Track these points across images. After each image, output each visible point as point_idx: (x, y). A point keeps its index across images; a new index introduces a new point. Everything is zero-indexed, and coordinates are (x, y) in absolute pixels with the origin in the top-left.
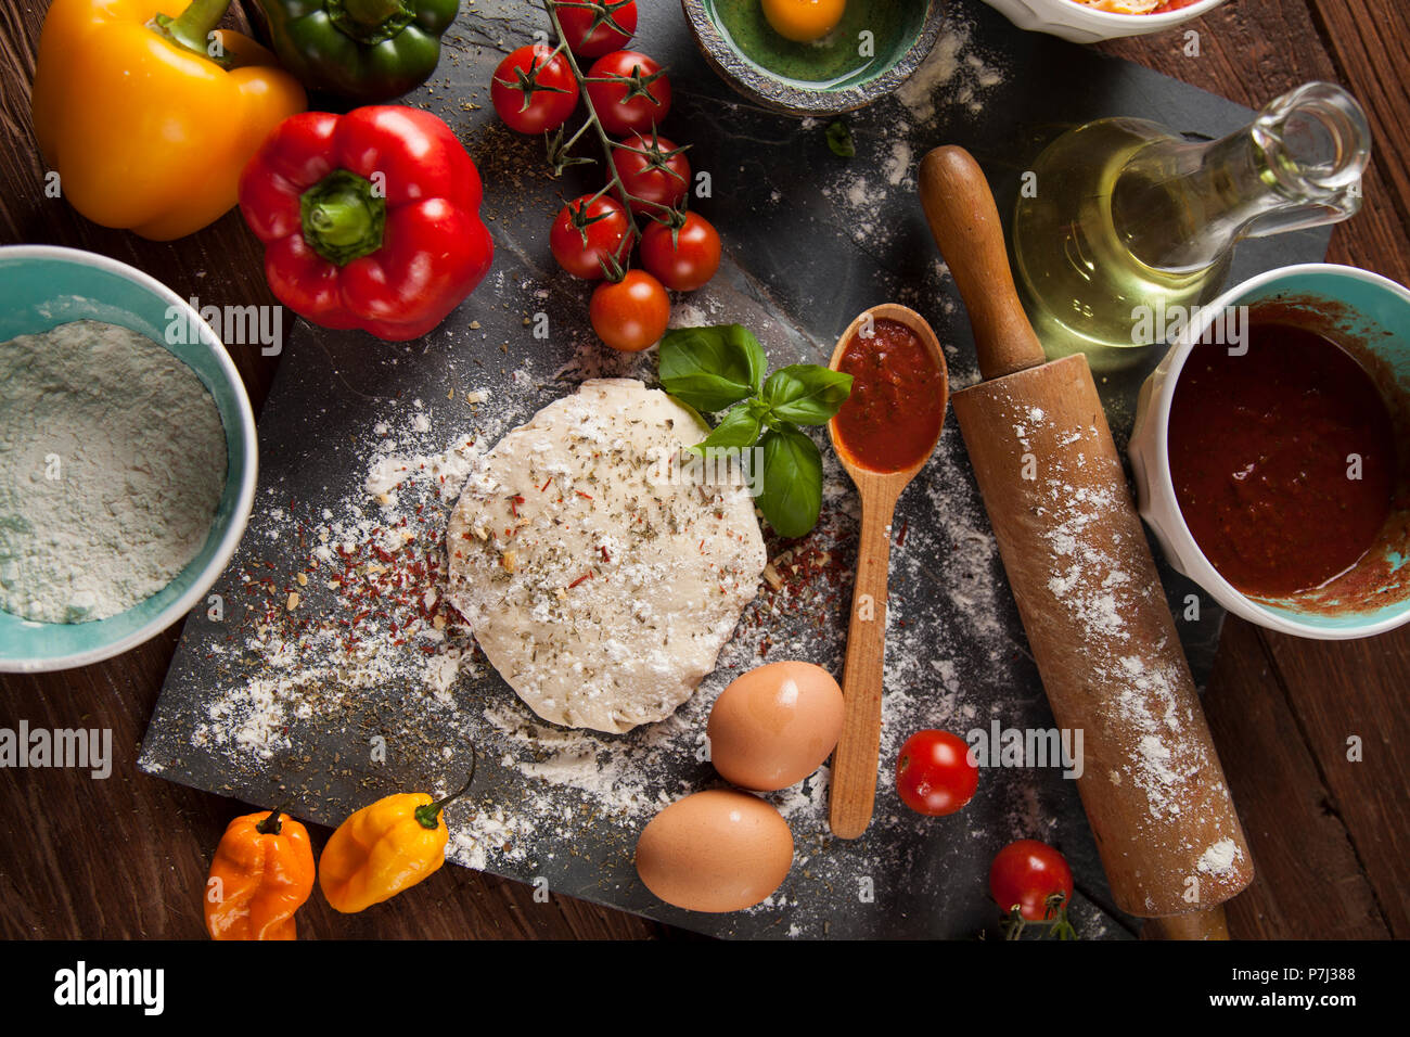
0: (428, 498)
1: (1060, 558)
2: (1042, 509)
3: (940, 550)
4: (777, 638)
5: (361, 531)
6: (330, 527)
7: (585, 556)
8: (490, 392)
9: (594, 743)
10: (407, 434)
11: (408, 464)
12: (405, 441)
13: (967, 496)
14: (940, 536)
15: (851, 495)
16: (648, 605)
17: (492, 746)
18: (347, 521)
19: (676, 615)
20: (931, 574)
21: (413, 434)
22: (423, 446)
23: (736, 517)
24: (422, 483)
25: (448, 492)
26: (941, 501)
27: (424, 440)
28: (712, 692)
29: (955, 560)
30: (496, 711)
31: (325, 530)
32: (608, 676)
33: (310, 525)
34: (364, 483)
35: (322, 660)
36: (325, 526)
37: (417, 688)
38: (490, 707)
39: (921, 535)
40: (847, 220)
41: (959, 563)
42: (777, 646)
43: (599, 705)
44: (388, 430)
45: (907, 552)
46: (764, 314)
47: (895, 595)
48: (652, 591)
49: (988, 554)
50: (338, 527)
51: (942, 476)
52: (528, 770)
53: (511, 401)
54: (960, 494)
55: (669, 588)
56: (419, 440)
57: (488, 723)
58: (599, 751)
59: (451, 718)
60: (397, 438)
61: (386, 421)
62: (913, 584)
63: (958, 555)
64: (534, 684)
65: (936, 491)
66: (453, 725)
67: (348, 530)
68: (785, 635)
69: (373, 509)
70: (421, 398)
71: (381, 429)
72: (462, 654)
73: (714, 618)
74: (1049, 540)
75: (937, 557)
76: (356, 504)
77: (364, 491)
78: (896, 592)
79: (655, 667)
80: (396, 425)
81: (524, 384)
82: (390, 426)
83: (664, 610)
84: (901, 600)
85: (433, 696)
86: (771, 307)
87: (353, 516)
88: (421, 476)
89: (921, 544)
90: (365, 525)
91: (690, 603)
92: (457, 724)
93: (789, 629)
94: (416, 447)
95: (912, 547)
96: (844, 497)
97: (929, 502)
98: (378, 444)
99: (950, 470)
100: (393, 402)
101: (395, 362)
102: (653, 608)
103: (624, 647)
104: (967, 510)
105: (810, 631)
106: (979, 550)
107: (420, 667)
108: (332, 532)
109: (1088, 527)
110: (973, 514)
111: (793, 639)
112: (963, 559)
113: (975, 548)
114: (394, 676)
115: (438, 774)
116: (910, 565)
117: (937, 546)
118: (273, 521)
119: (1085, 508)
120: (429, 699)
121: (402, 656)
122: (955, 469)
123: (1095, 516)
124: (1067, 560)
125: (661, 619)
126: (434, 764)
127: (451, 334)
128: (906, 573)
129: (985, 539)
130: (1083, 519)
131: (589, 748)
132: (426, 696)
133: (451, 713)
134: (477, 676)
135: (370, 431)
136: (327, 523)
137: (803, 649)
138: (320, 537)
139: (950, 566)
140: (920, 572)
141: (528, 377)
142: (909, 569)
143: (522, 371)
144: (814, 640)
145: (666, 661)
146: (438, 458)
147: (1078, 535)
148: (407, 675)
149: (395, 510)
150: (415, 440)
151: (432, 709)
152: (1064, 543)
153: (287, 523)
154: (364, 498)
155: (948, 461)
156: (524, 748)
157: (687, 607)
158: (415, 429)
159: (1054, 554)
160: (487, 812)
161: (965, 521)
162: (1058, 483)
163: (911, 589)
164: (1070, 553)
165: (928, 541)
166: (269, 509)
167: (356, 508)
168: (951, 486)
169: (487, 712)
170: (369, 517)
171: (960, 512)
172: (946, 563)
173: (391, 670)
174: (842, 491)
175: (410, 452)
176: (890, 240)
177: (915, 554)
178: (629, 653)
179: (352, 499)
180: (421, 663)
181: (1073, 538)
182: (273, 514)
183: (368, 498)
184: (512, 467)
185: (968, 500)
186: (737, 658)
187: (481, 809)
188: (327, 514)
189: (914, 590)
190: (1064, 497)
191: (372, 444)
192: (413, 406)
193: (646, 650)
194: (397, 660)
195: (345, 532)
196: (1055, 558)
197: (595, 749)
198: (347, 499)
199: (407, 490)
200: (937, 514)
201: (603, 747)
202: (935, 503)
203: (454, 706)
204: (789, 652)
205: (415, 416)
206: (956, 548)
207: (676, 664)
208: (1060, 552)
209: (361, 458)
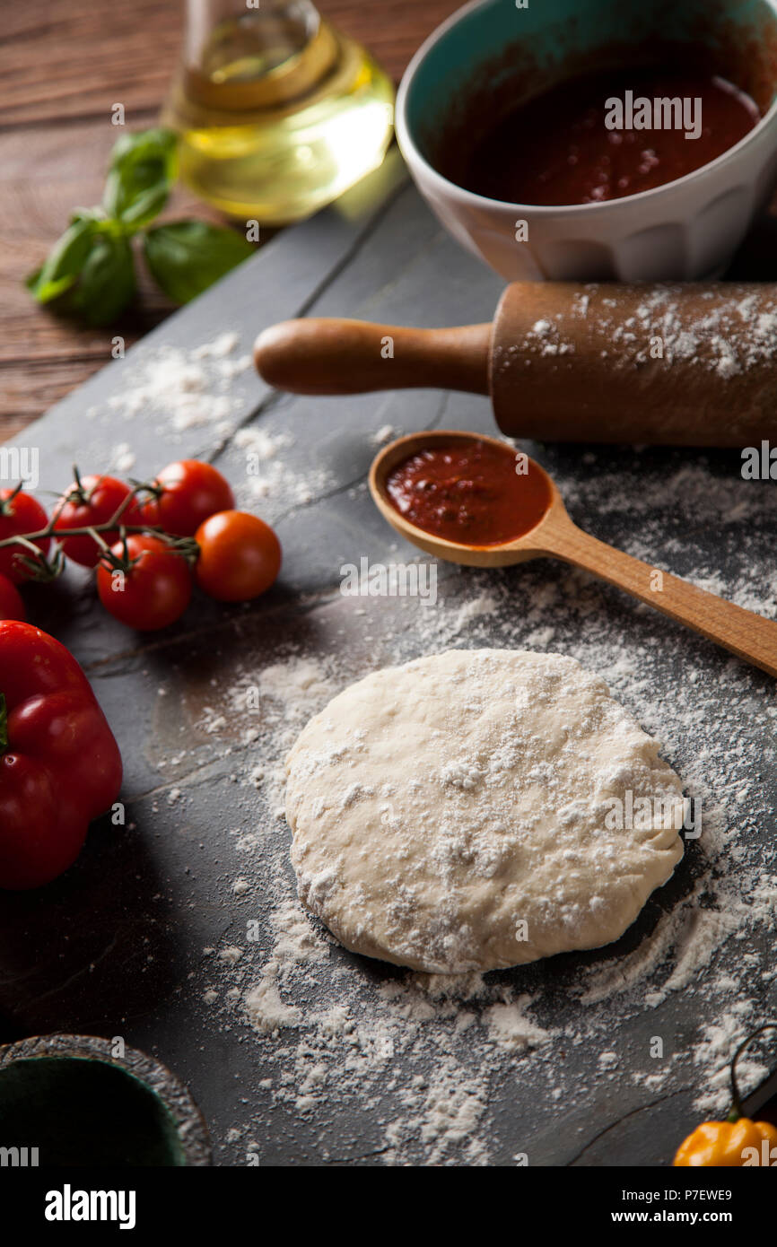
0: (313, 977)
1: (697, 354)
2: (639, 355)
3: (670, 517)
4: (673, 692)
5: (306, 1056)
6: (282, 1086)
7: (451, 798)
8: (241, 878)
9: (684, 906)
10: (232, 973)
11: (264, 984)
12: (239, 978)
13: (628, 477)
14: (656, 513)
15: (561, 581)
16: (542, 764)
17: (626, 1009)
18: (286, 1067)
19: (569, 743)
20: (693, 534)
21: (236, 967)
22: (255, 961)
23: (502, 660)
24: (294, 976)
25: (320, 952)
26: (619, 502)
27: (249, 958)
28: (697, 772)
29: (692, 506)
30: (588, 989)
31: (281, 1093)
32: (596, 831)
33: (267, 1105)
34: (256, 1034)
35: (422, 1151)
36: (277, 1090)
37: (514, 1062)
38: (581, 995)
39: (644, 530)
40: (282, 502)
41: (696, 503)
42: (683, 695)
43: (626, 852)
44: (216, 990)
45: (655, 548)
46: (329, 607)
47: (695, 571)
48: (528, 754)
49: (702, 475)
50: (287, 1077)
51: (594, 493)
52: (675, 981)
53: (264, 862)
54: (623, 483)
55: (534, 737)
56: (247, 963)
57: (597, 1004)
58: (696, 902)
59: (569, 1040)
60: (231, 983)
61: (206, 989)
62: (693, 552)
63: (686, 502)
64: (564, 908)
65: (606, 504)
66: (577, 1042)
67: (297, 1068)
68: (675, 683)
69: (289, 1034)
70: (205, 946)
71: (211, 995)
72: (503, 1002)
73: (600, 719)
74: (675, 359)
75: (676, 521)
76: (273, 1051)
77: (265, 1037)
78: (690, 570)
79: (611, 778)
80: (216, 980)
81: (255, 843)
82: (214, 986)
83: (555, 752)
84: (702, 567)
85: (532, 1049)
86: (325, 598)
87: (285, 1057)
88: (285, 976)
89: (654, 533)
90: (302, 1048)
91: (564, 727)
92: (579, 1036)
93: (670, 678)
94: (251, 969)
95: (652, 542)
96: (561, 587)
97: (615, 515)
98: (224, 1005)
99: (592, 486)
100: (191, 975)
101: (150, 958)
102: (547, 761)
103: (572, 804)
104: (644, 483)
105: (684, 660)
106: (694, 484)
107: (491, 1051)
108: (288, 1085)
109: (679, 316)
110: (651, 477)
111: (684, 677)
112: (693, 501)
113: (688, 485)
114: (485, 1080)
115: (627, 1075)
116: (671, 549)
117: (665, 520)
118: (237, 1143)
119: (658, 313)
120: (533, 1054)
121: (470, 1064)
122: (593, 481)
123: (673, 307)
124: (703, 349)
125: (564, 759)
126: (611, 1077)
127: (159, 896)
128: (678, 554)
129: (684, 474)
130: (668, 318)
131: (688, 911)
132: (529, 1057)
133: (561, 1038)
134: (538, 996)
135: (205, 1007)
136: (275, 1087)
137: (701, 671)
138: (286, 1099)
139: (693, 513)
140: (684, 542)
141: (249, 837)
142: (675, 550)
143: (240, 842)
144: (697, 659)
145: (611, 766)
146: (275, 951)
147: (682, 327)
148: (492, 1067)
149: (304, 1013)
150: (243, 968)
151: (548, 1055)
152: (686, 344)
153: (249, 1131)
154: (272, 1040)
155: (581, 485)
156: (648, 978)
157: (566, 731)
158: (232, 962)
159: (690, 359)
160: (700, 1041)
161: (654, 487)
162: (620, 329)
163: (697, 554)
164: (696, 342)
165: (654, 525)
166: (222, 1142)
167: (278, 1053)
168: (610, 490)
169: (585, 1000)
170: (296, 1042)
171: (642, 490)
172: (689, 516)
173: (478, 1081)
174: (552, 587)
175: (254, 977)
176: (326, 472)
177: (661, 542)
178: (583, 801)
179: (265, 1053)
180: (487, 1048)
181: (683, 334)
182: (230, 1139)
183: (275, 1034)
184: (322, 846)
185: (634, 478)
186: (672, 737)
187: (694, 1047)
188: (266, 1083)
189: (700, 551)
190: (636, 328)
191: (221, 1011)
192: (208, 957)
193: (590, 784)
194: (470, 1072)
195: (296, 1072)
196: (695, 360)
197: (692, 907)
198: (263, 1058)
199: (292, 994)
200: (631, 510)
201: (694, 898)
202: (619, 508)
203: (556, 1032)
204: (695, 686)
205: (219, 958)
206: (678, 503)
207: (622, 760)
208: (691, 351)
209: (228, 1028)
